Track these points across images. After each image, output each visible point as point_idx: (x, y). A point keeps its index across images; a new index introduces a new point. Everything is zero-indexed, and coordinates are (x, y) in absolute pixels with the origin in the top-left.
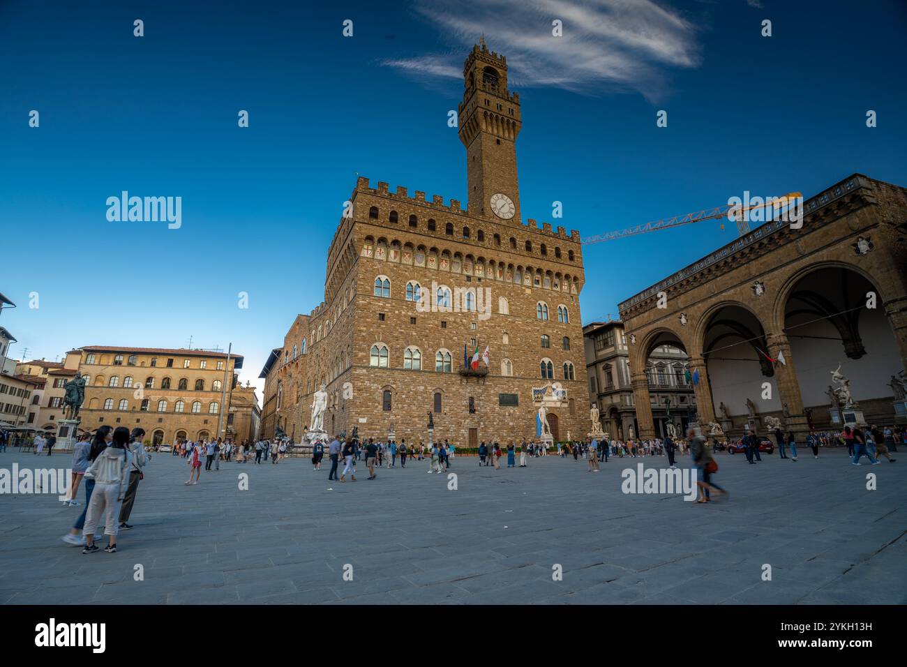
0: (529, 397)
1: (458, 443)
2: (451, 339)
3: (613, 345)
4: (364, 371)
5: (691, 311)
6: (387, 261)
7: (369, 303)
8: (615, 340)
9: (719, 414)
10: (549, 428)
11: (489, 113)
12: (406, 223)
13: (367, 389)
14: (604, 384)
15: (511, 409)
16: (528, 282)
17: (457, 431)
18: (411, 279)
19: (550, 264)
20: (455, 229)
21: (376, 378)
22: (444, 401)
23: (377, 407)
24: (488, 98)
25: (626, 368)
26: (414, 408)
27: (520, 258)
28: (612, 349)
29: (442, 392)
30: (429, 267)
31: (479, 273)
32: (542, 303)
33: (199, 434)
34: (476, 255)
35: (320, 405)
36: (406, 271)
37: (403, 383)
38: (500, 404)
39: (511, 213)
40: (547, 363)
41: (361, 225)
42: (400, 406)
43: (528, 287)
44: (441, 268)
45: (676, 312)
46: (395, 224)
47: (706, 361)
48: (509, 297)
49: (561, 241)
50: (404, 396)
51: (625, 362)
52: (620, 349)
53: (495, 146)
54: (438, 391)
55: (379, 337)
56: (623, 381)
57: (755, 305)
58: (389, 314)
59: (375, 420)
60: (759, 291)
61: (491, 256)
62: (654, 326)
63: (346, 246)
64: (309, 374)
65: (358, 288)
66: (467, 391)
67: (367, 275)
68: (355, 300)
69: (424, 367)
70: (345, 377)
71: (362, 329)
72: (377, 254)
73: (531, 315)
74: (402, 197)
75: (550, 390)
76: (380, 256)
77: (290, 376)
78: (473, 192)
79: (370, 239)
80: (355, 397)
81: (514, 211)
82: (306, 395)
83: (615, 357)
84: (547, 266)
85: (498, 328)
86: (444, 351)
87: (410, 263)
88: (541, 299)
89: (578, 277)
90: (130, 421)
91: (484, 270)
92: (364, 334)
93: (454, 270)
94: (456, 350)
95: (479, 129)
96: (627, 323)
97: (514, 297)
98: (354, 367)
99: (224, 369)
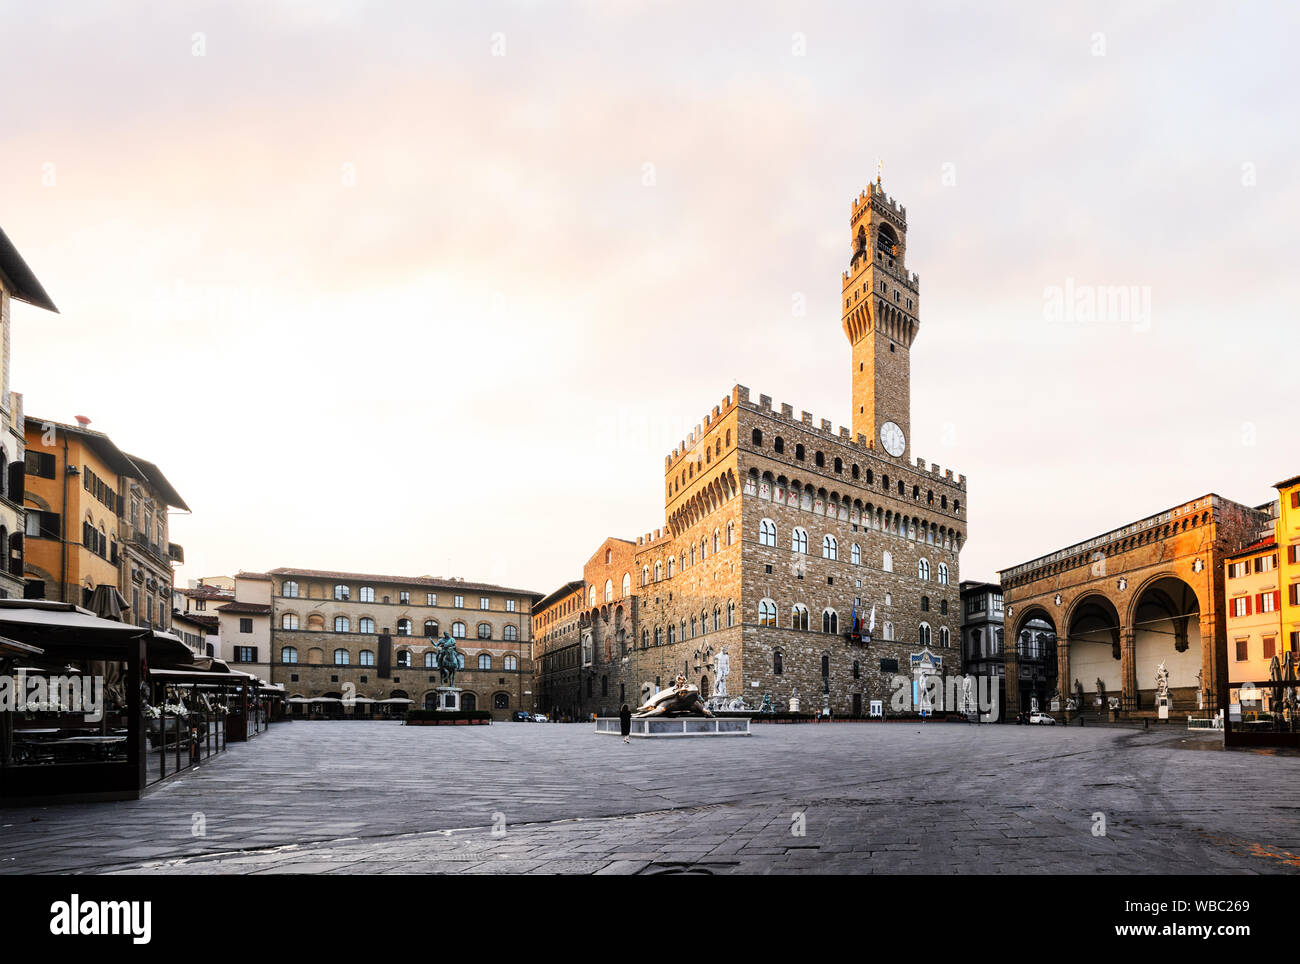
0: (907, 663)
1: (844, 709)
2: (838, 597)
3: (984, 610)
4: (755, 630)
5: (1066, 593)
6: (772, 502)
7: (756, 552)
8: (987, 604)
9: (1074, 690)
11: (885, 304)
12: (793, 453)
13: (758, 650)
14: (971, 652)
15: (891, 676)
16: (912, 536)
17: (843, 696)
18: (797, 525)
19: (936, 515)
20: (844, 466)
21: (767, 638)
22: (831, 665)
23: (768, 670)
24: (884, 281)
25: (994, 636)
26: (804, 672)
27: (907, 507)
28: (983, 614)
29: (829, 656)
30: (815, 511)
31: (866, 523)
32: (924, 560)
33: (494, 697)
34: (864, 501)
35: (722, 669)
36: (792, 515)
37: (792, 644)
38: (881, 670)
39: (901, 449)
40: (925, 627)
41: (744, 453)
42: (790, 669)
43: (912, 541)
44: (828, 514)
45: (1052, 592)
46: (781, 456)
48: (893, 552)
49: (948, 488)
50: (793, 659)
51: (994, 629)
52: (991, 614)
53: (889, 354)
54: (826, 654)
55: (767, 592)
56: (990, 649)
57: (1117, 599)
58: (777, 566)
59: (768, 685)
60: (1122, 586)
61: (878, 503)
62: (1031, 602)
63: (717, 473)
64: (644, 623)
65: (743, 533)
66: (853, 654)
67: (751, 518)
68: (739, 547)
69: (811, 628)
70: (728, 635)
71: (749, 582)
72: (761, 491)
73: (913, 574)
74: (788, 419)
75: (927, 657)
76: (764, 495)
77: (606, 621)
78: (860, 414)
79: (754, 472)
80: (746, 659)
81: (904, 447)
82: (641, 649)
83: (985, 623)
84: (932, 518)
85: (881, 587)
86: (830, 611)
87: (796, 505)
88: (923, 556)
89: (961, 532)
90: (383, 681)
91: (871, 518)
92: (752, 588)
93: (840, 517)
94: (843, 610)
95: (872, 326)
96: (1006, 593)
97: (898, 550)
98: (744, 626)
99: (518, 610)
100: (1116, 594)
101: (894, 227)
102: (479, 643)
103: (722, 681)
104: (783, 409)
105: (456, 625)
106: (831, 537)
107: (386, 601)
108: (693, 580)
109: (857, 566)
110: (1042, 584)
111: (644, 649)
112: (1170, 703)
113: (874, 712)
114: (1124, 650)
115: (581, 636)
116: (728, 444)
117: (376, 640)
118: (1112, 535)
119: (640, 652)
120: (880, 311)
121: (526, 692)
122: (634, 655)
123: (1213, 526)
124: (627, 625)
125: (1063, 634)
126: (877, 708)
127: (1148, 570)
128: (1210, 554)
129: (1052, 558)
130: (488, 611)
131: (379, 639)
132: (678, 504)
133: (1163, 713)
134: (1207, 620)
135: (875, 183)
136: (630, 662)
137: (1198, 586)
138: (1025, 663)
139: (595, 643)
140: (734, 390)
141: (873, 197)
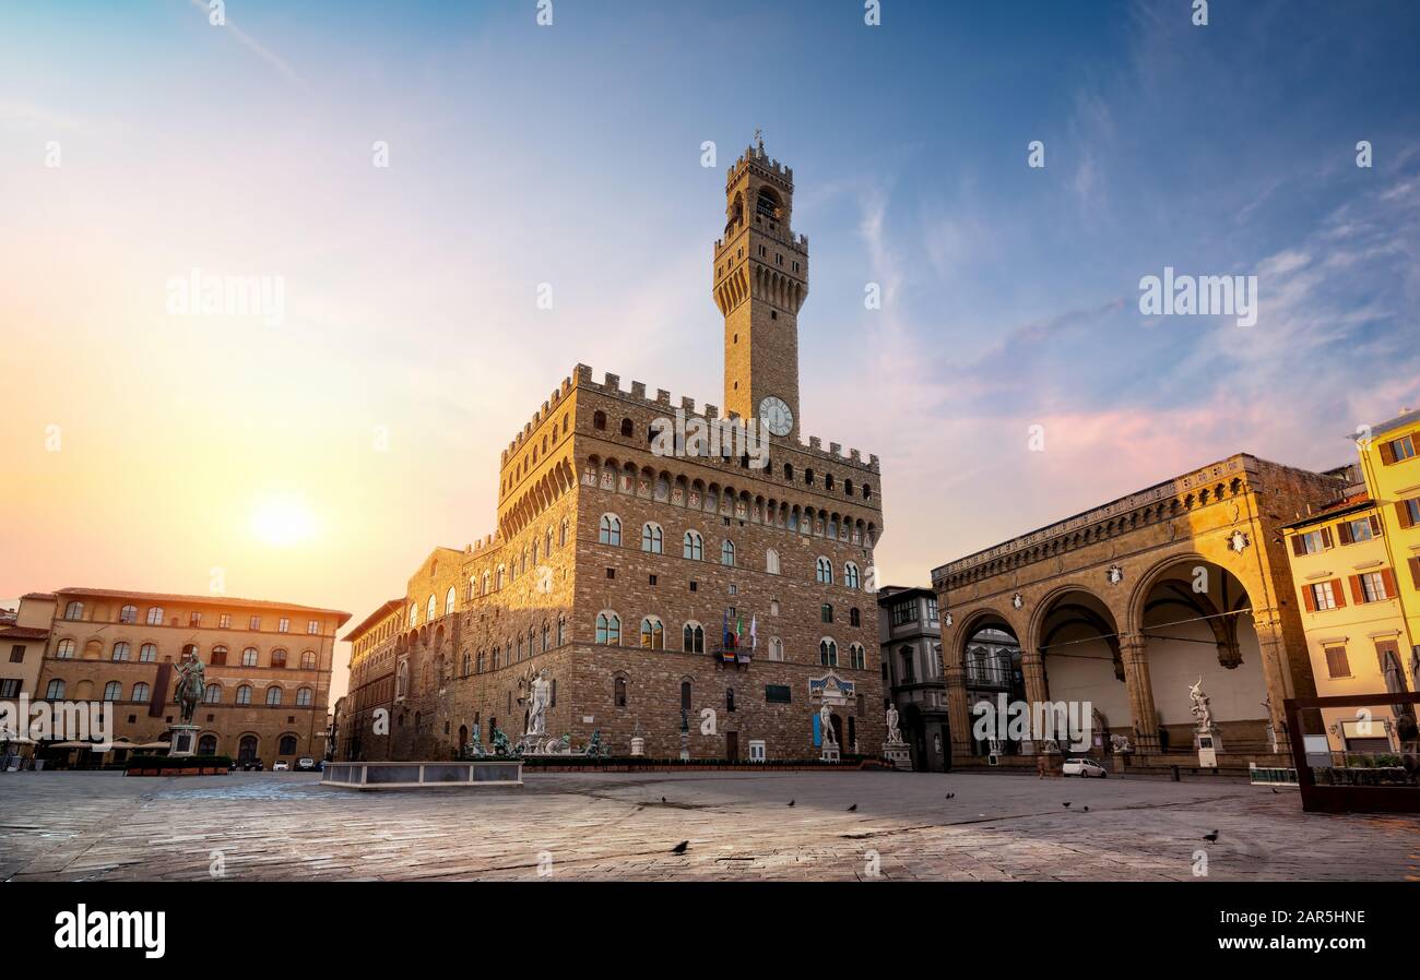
0: (805, 690)
1: (713, 752)
2: (703, 606)
3: (915, 621)
4: (590, 650)
5: (1029, 591)
6: (617, 493)
7: (593, 554)
8: (919, 613)
10: (833, 735)
11: (764, 269)
12: (644, 437)
13: (593, 676)
14: (901, 675)
15: (781, 707)
16: (805, 529)
17: (712, 736)
18: (649, 520)
19: (838, 504)
21: (606, 660)
22: (694, 692)
23: (606, 701)
24: (764, 244)
25: (932, 653)
26: (656, 703)
27: (797, 494)
28: (914, 626)
29: (692, 682)
30: (673, 503)
31: (741, 514)
32: (825, 559)
33: (279, 740)
34: (738, 489)
35: (540, 699)
36: (642, 508)
37: (640, 667)
38: (767, 700)
39: (787, 426)
40: (828, 643)
41: (582, 438)
42: (637, 700)
43: (806, 536)
44: (690, 506)
45: (1008, 590)
46: (629, 440)
47: (1043, 658)
48: (780, 550)
49: (853, 471)
50: (641, 686)
51: (932, 644)
52: (926, 625)
53: (770, 322)
54: (687, 680)
55: (607, 602)
56: (928, 671)
57: (1109, 595)
58: (621, 569)
59: (606, 719)
60: (1115, 577)
61: (758, 490)
62: (979, 605)
63: (552, 464)
64: (467, 645)
65: (578, 531)
66: (725, 680)
67: (589, 510)
68: (573, 549)
69: (668, 646)
70: (557, 657)
71: (585, 590)
72: (603, 482)
73: (809, 576)
74: (639, 398)
75: (833, 682)
76: (607, 485)
77: (425, 645)
78: (733, 390)
79: (594, 459)
80: (577, 687)
81: (791, 424)
82: (462, 678)
83: (919, 637)
84: (832, 507)
85: (765, 594)
86: (694, 624)
87: (648, 496)
88: (822, 554)
89: (875, 522)
90: (154, 721)
91: (748, 510)
92: (587, 598)
93: (706, 509)
94: (710, 623)
95: (749, 294)
96: (941, 597)
97: (786, 549)
98: (575, 645)
99: (320, 633)
100: (1107, 588)
101: (777, 189)
102: (271, 673)
103: (539, 715)
104: (633, 388)
105: (247, 652)
106: (694, 533)
107: (174, 624)
108: (522, 592)
109: (730, 568)
110: (994, 583)
111: (464, 678)
112: (1217, 743)
113: (754, 756)
114: (1128, 666)
115: (397, 663)
116: (565, 430)
117: (155, 670)
118: (1089, 516)
119: (459, 682)
120: (758, 275)
121: (319, 734)
122: (452, 686)
123: (1251, 497)
124: (447, 648)
125: (1029, 646)
126: (757, 750)
127: (1154, 552)
128: (1257, 524)
129: (1003, 550)
130: (287, 633)
131: (159, 670)
132: (510, 504)
133: (1207, 757)
134: (1266, 618)
135: (756, 146)
136: (447, 694)
137: (1243, 570)
138: (981, 689)
139: (411, 671)
140: (575, 370)
141: (753, 160)
